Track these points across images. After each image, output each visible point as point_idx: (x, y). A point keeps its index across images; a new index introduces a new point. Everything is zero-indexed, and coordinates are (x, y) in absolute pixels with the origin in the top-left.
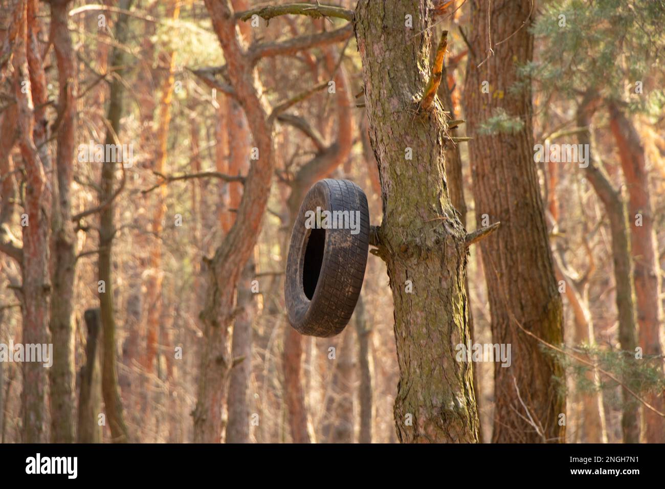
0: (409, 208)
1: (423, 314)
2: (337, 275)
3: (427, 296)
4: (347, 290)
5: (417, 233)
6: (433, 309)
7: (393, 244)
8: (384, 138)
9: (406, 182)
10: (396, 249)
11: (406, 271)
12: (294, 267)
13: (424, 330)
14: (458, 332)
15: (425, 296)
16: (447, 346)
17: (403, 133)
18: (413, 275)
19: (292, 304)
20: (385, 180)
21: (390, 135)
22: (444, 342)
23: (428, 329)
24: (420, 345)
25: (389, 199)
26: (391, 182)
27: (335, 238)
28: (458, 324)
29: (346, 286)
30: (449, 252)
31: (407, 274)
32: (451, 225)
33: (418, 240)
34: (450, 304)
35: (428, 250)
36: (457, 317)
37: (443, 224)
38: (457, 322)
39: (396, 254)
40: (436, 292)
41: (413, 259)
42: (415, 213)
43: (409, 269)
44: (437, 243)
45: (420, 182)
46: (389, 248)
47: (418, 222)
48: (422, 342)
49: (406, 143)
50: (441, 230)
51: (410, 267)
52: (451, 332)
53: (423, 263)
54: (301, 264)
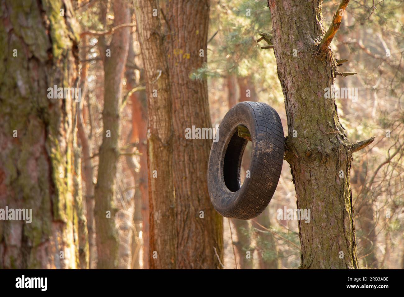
0: (311, 124)
1: (324, 204)
2: (262, 173)
3: (326, 190)
4: (268, 184)
5: (318, 143)
6: (331, 200)
7: (300, 151)
8: (291, 71)
9: (309, 104)
10: (302, 155)
11: (310, 171)
12: (216, 167)
13: (325, 216)
14: (348, 218)
15: (325, 190)
16: (341, 228)
17: (307, 68)
18: (315, 174)
19: (217, 194)
20: (292, 103)
21: (297, 69)
22: (339, 225)
23: (328, 215)
24: (321, 227)
25: (295, 118)
26: (297, 105)
27: (261, 145)
28: (348, 212)
29: (268, 182)
30: (342, 157)
31: (310, 174)
32: (342, 137)
33: (319, 148)
34: (343, 196)
35: (327, 155)
36: (348, 207)
37: (336, 136)
38: (347, 210)
39: (302, 158)
40: (333, 187)
41: (315, 162)
42: (316, 128)
43: (313, 170)
44: (333, 151)
45: (319, 105)
46: (296, 154)
47: (319, 135)
48: (322, 224)
49: (310, 75)
50: (335, 141)
51: (313, 168)
52: (344, 217)
53: (323, 165)
54: (221, 165)
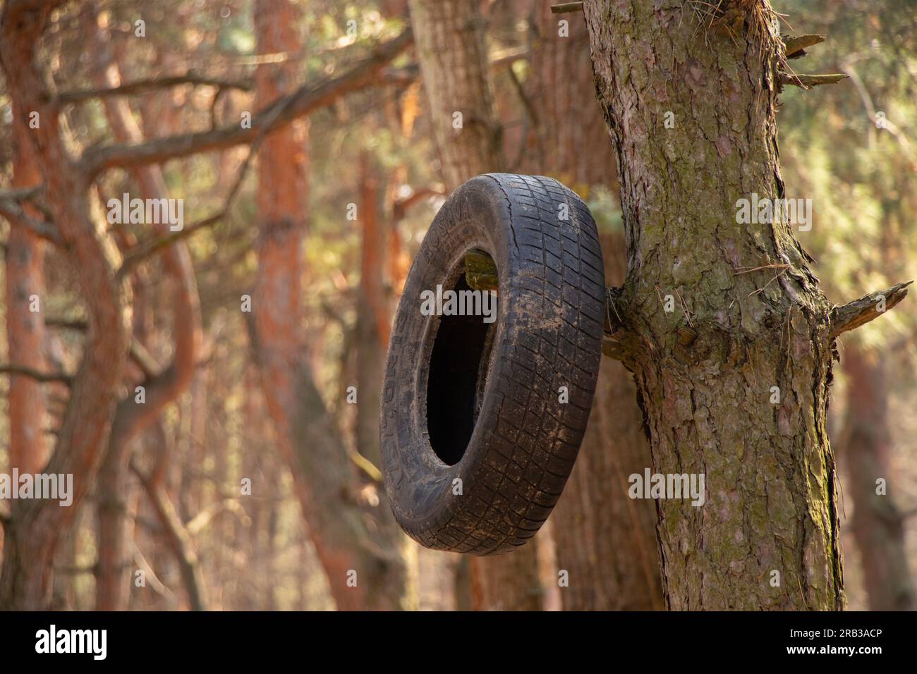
0: (697, 240)
1: (736, 498)
2: (530, 397)
3: (745, 454)
4: (552, 434)
5: (718, 300)
6: (760, 486)
7: (659, 327)
8: (634, 72)
9: (688, 178)
10: (666, 339)
11: (692, 391)
12: (405, 389)
13: (739, 537)
14: (820, 544)
15: (741, 454)
16: (796, 578)
17: (682, 59)
18: (709, 404)
19: (403, 476)
20: (636, 175)
21: (650, 65)
22: (788, 566)
23: (749, 534)
24: (729, 573)
25: (645, 221)
26: (652, 179)
27: (524, 307)
28: (820, 523)
29: (551, 425)
30: (797, 348)
31: (693, 401)
32: (799, 283)
33: (721, 316)
34: (800, 473)
35: (747, 340)
36: (817, 507)
37: (779, 279)
38: (816, 518)
39: (668, 351)
40: (766, 444)
41: (709, 362)
42: (712, 253)
43: (700, 388)
44: (768, 326)
45: (723, 178)
46: (647, 335)
47: (722, 277)
48: (732, 564)
49: (691, 83)
50: (776, 295)
51: (702, 382)
52: (804, 542)
53: (735, 372)
54: (421, 382)
